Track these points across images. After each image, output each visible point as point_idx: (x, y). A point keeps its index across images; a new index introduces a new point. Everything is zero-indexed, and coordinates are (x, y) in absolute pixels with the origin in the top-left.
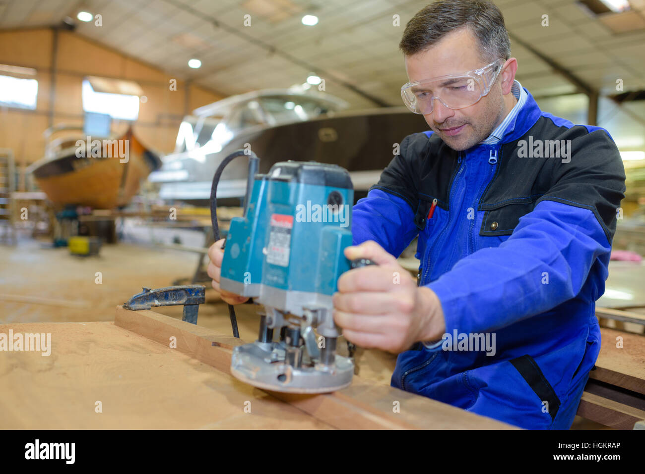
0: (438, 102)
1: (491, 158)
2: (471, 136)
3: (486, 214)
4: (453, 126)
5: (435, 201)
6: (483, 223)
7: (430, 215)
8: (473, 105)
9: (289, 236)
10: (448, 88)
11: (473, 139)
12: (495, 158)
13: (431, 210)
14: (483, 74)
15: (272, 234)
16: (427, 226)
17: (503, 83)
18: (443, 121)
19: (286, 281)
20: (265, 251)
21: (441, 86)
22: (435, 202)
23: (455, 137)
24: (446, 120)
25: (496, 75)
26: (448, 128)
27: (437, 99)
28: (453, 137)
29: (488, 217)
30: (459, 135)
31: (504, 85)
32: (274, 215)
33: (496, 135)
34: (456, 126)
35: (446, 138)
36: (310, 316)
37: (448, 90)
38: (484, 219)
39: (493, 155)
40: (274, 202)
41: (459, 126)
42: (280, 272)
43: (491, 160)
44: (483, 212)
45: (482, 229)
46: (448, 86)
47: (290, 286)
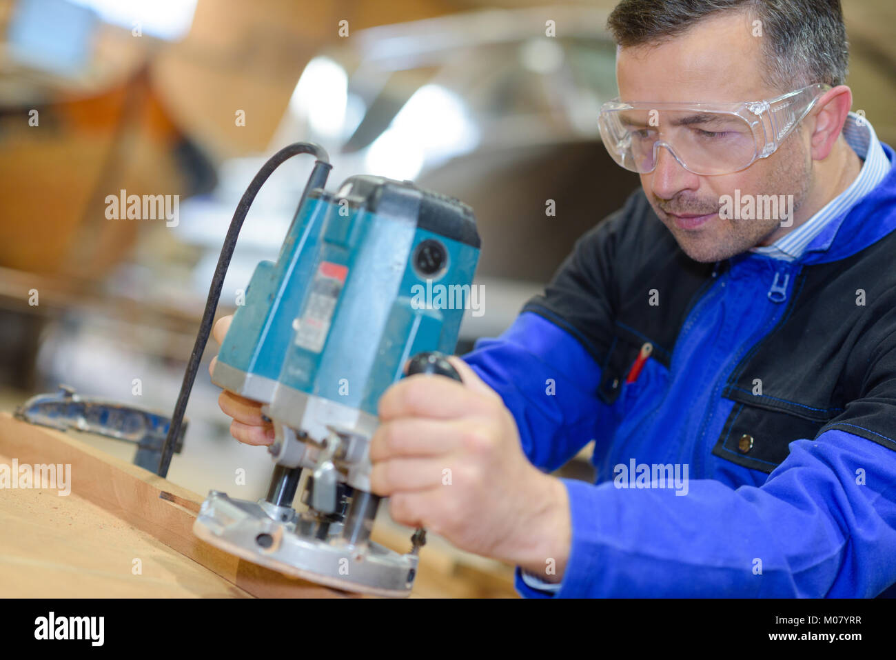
0: (667, 155)
1: (774, 288)
2: (727, 237)
3: (735, 410)
4: (689, 212)
5: (648, 348)
6: (725, 430)
7: (631, 377)
8: (738, 172)
9: (333, 301)
10: (692, 129)
11: (730, 244)
12: (783, 291)
13: (636, 366)
14: (765, 113)
15: (313, 295)
16: (623, 398)
17: (815, 134)
18: (670, 197)
19: (312, 378)
20: (296, 324)
21: (674, 124)
22: (646, 350)
23: (694, 234)
24: (678, 196)
25: (797, 118)
26: (678, 214)
27: (667, 148)
28: (688, 232)
29: (737, 419)
30: (701, 231)
31: (816, 139)
32: (324, 264)
33: (784, 248)
34: (695, 212)
35: (677, 232)
36: (334, 442)
37: (691, 135)
38: (730, 419)
39: (781, 283)
40: (327, 241)
41: (701, 213)
42: (306, 362)
43: (774, 294)
44: (732, 404)
45: (721, 441)
46: (693, 126)
47: (317, 388)
